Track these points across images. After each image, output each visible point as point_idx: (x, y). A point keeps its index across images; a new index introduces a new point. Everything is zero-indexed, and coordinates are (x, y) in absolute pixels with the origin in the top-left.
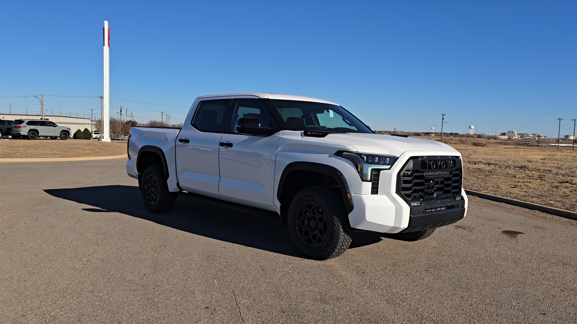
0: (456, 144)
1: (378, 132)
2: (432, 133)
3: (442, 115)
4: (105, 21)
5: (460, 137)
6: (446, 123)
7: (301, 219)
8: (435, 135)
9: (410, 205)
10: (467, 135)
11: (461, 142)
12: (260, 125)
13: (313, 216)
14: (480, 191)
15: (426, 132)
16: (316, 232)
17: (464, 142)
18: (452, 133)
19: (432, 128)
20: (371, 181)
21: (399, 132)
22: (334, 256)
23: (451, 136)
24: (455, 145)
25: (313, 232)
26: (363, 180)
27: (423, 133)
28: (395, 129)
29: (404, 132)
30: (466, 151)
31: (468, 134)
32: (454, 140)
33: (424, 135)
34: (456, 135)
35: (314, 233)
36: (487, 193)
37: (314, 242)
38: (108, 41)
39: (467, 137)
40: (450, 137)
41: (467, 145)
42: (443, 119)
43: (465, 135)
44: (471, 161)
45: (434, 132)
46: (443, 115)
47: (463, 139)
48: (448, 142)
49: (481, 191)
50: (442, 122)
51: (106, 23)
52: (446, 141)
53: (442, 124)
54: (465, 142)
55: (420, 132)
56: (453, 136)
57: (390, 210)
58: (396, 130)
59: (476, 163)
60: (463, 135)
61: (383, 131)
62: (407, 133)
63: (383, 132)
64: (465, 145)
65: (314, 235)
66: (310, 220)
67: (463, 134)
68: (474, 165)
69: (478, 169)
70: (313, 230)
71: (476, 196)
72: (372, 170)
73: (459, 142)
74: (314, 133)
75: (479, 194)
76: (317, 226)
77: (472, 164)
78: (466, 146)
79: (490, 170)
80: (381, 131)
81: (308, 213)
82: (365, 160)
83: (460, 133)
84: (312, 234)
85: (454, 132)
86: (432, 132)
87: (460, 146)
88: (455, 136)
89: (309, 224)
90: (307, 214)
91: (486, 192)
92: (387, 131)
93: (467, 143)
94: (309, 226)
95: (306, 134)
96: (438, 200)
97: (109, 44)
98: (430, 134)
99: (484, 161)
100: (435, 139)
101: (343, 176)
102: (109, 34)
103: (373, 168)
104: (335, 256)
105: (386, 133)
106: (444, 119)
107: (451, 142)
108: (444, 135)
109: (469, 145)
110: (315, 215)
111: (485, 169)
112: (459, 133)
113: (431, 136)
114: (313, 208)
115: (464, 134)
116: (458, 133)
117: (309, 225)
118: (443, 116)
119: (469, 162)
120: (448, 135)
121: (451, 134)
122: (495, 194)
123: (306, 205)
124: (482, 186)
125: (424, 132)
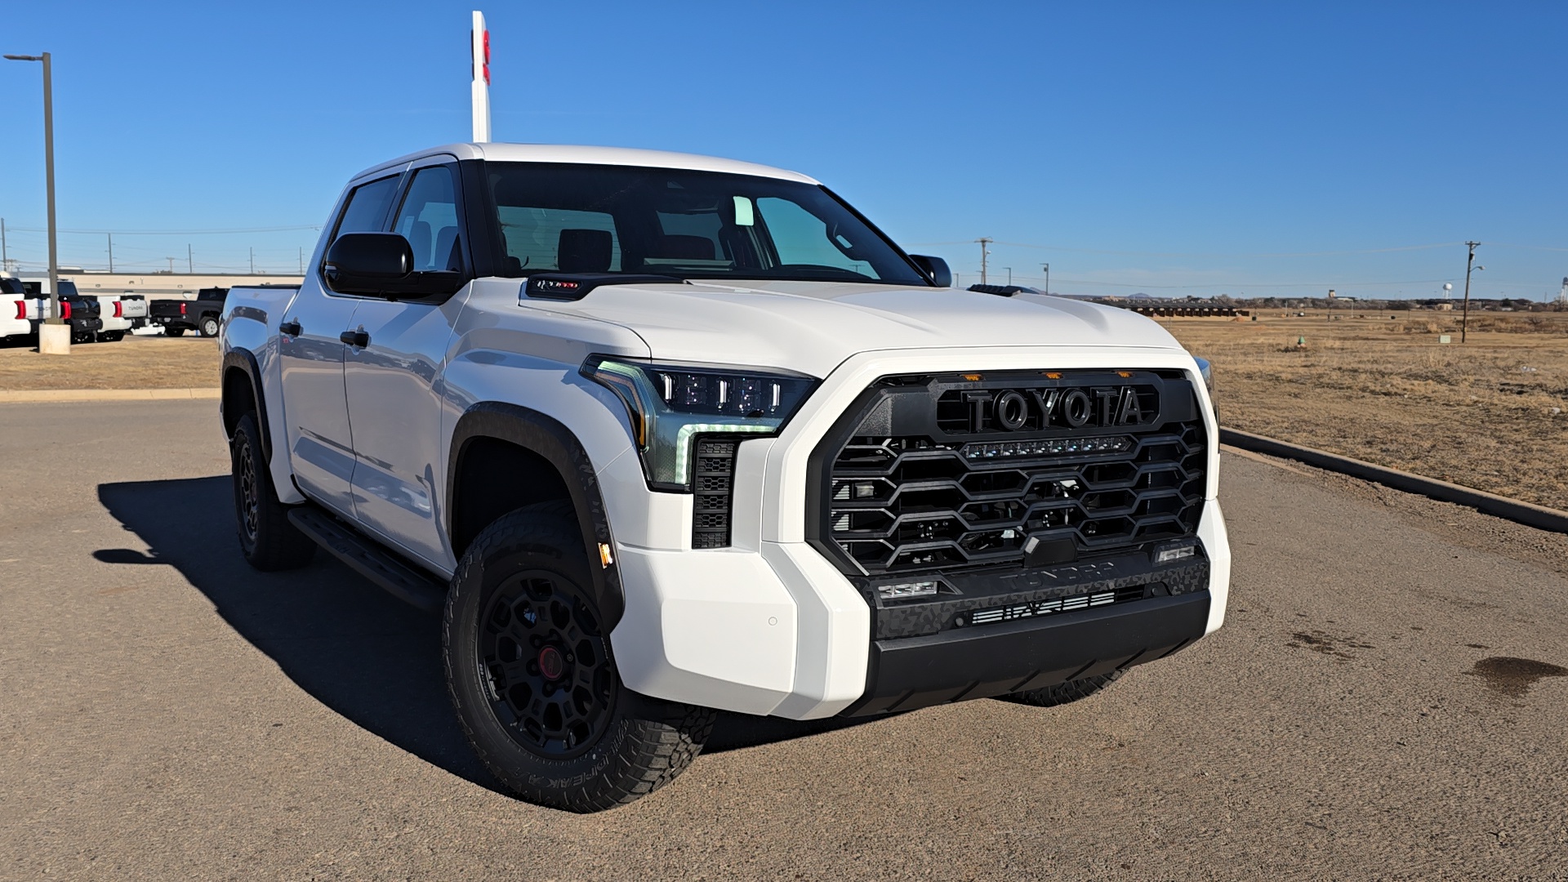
0: (1516, 332)
1: (1279, 300)
2: (1446, 302)
3: (1468, 247)
4: (475, 13)
5: (1533, 311)
6: (1481, 268)
7: (499, 636)
8: (1454, 308)
9: (869, 597)
10: (1557, 304)
11: (1532, 327)
12: (403, 259)
13: (552, 632)
14: (1488, 488)
15: (1427, 298)
16: (562, 697)
17: (1542, 326)
18: (1507, 300)
19: (1445, 287)
20: (690, 488)
21: (1345, 299)
22: (654, 783)
23: (1504, 309)
24: (1514, 335)
25: (548, 694)
26: (653, 487)
27: (1418, 302)
28: (1331, 291)
29: (1359, 298)
30: (1529, 352)
31: (1559, 301)
32: (1512, 320)
33: (1421, 308)
34: (1521, 306)
35: (552, 699)
36: (1510, 496)
37: (548, 738)
38: (484, 66)
39: (1555, 311)
40: (1501, 311)
41: (1553, 335)
42: (1471, 256)
43: (1551, 304)
44: (1511, 382)
45: (1451, 298)
46: (1471, 244)
47: (1543, 316)
48: (1494, 325)
49: (1492, 487)
50: (1469, 267)
51: (478, 17)
52: (1487, 323)
53: (1469, 272)
54: (1547, 326)
55: (1409, 299)
56: (1510, 309)
57: (773, 621)
58: (1334, 294)
59: (1525, 389)
60: (1544, 305)
61: (1295, 299)
62: (1366, 301)
63: (1295, 302)
64: (1546, 336)
65: (553, 709)
66: (537, 642)
67: (1543, 302)
68: (1515, 396)
69: (1523, 409)
70: (549, 687)
71: (1468, 508)
72: (698, 439)
73: (1527, 326)
74: (555, 284)
75: (1481, 498)
76: (568, 675)
77: (1508, 392)
78: (1548, 339)
79: (1562, 412)
80: (1289, 299)
81: (531, 611)
82: (668, 396)
83: (1535, 299)
84: (546, 701)
85: (1513, 296)
86: (1447, 298)
87: (1530, 338)
88: (1516, 310)
89: (535, 661)
90: (527, 616)
91: (1511, 491)
92: (1306, 298)
93: (1554, 328)
94: (534, 668)
95: (531, 292)
96: (1048, 566)
97: (486, 75)
98: (1439, 305)
99: (1552, 384)
100: (1453, 318)
101: (589, 463)
102: (486, 46)
103: (703, 428)
104: (657, 784)
105: (1304, 303)
106: (1474, 258)
107: (1503, 325)
108: (1483, 306)
109: (1559, 335)
110: (562, 628)
111: (1546, 411)
112: (1530, 299)
113: (1440, 308)
114: (553, 598)
115: (1547, 302)
116: (1526, 298)
117: (532, 666)
118: (1471, 249)
119: (1502, 387)
120: (1495, 306)
121: (1506, 303)
122: (1539, 501)
123: (524, 583)
124: (1506, 469)
125: (1419, 298)
